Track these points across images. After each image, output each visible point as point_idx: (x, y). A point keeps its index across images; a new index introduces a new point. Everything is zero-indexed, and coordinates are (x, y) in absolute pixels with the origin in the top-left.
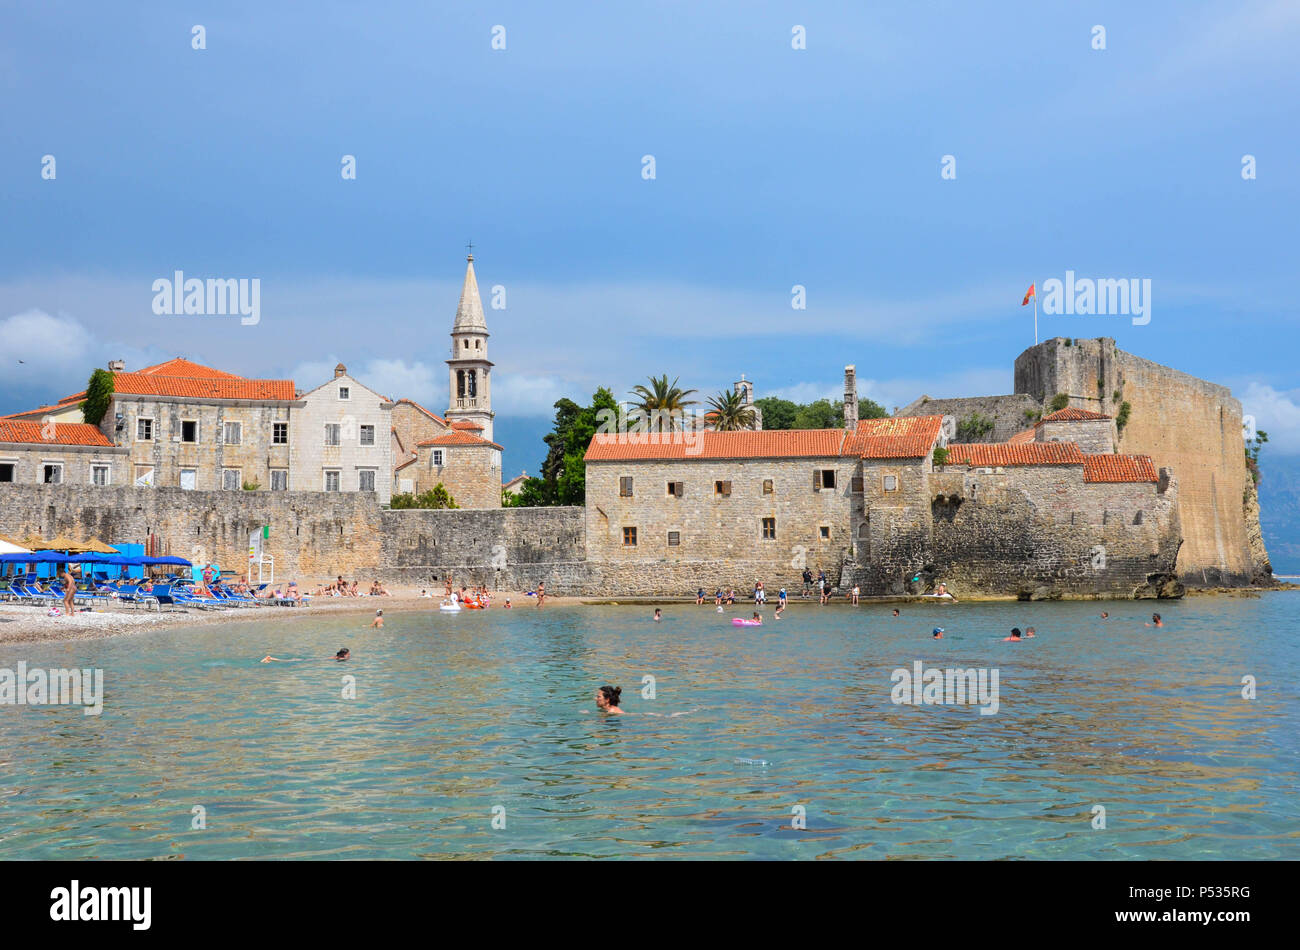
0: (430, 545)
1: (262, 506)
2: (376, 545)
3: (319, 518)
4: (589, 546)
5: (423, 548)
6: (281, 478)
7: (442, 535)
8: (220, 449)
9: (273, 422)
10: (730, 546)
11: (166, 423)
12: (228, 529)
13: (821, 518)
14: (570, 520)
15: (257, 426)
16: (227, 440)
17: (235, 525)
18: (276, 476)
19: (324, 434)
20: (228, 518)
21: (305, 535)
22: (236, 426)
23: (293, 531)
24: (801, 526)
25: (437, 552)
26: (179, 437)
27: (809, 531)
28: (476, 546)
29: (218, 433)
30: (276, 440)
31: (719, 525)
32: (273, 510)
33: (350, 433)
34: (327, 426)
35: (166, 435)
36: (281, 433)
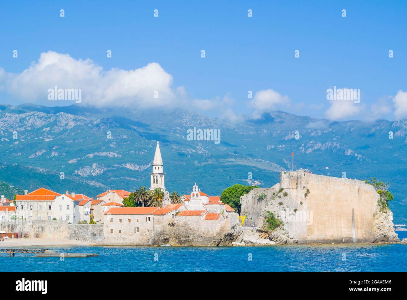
0: (76, 232)
1: (44, 223)
2: (67, 232)
3: (55, 226)
4: (104, 233)
5: (75, 233)
6: (50, 217)
7: (78, 230)
8: (38, 211)
9: (49, 205)
10: (130, 233)
11: (26, 206)
12: (37, 228)
13: (147, 228)
14: (101, 227)
15: (45, 206)
16: (39, 209)
17: (39, 227)
18: (49, 217)
19: (59, 208)
20: (37, 226)
21: (53, 230)
22: (41, 206)
23: (50, 229)
24: (143, 229)
25: (77, 233)
26: (29, 209)
27: (145, 231)
28: (84, 233)
29: (37, 208)
30: (49, 209)
31: (128, 229)
32: (46, 224)
33: (64, 208)
34: (60, 206)
35: (26, 208)
36: (50, 208)
